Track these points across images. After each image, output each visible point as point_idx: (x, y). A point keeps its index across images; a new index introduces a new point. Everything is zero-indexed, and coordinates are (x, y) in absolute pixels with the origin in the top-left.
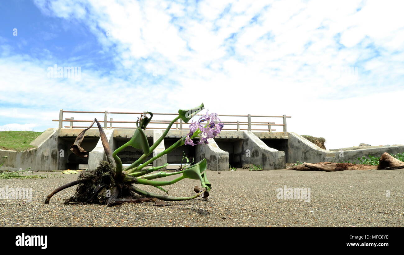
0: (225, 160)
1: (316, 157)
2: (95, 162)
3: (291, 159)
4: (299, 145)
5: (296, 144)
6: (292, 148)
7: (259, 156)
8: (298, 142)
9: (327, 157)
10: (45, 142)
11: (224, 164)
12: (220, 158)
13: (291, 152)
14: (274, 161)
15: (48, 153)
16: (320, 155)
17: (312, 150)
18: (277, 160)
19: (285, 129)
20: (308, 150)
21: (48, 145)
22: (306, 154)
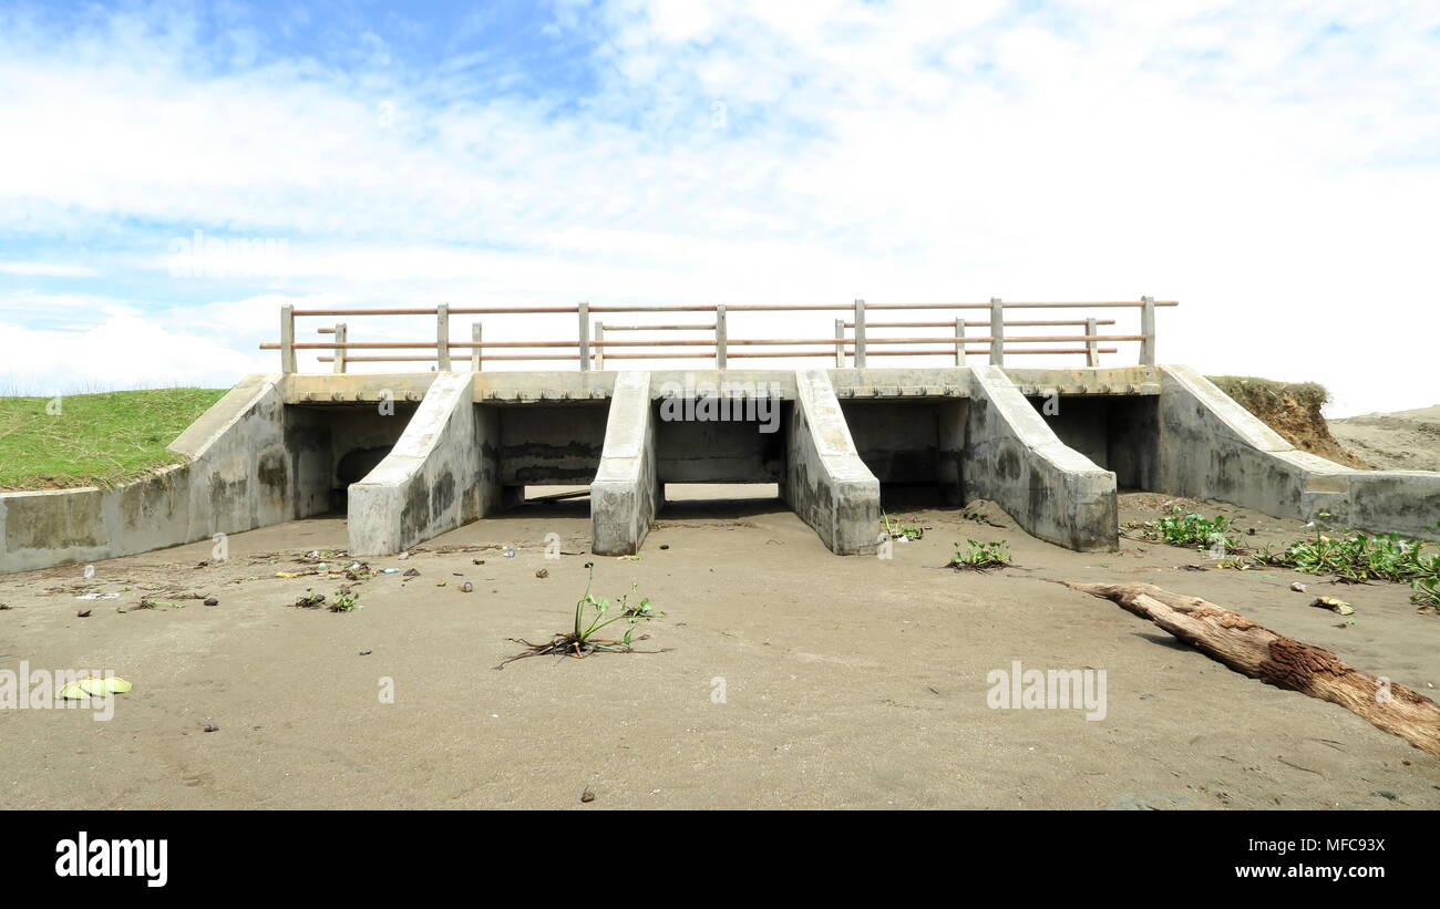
0: (862, 511)
1: (1265, 483)
2: (370, 522)
3: (1166, 474)
4: (1203, 423)
5: (1190, 421)
6: (1173, 433)
7: (1021, 478)
8: (1198, 411)
9: (1308, 492)
10: (225, 436)
11: (857, 525)
12: (842, 501)
13: (1168, 447)
14: (1071, 512)
15: (241, 468)
16: (1284, 476)
17: (1251, 453)
18: (1084, 508)
19: (1147, 356)
20: (1233, 451)
21: (240, 442)
22: (1228, 463)
